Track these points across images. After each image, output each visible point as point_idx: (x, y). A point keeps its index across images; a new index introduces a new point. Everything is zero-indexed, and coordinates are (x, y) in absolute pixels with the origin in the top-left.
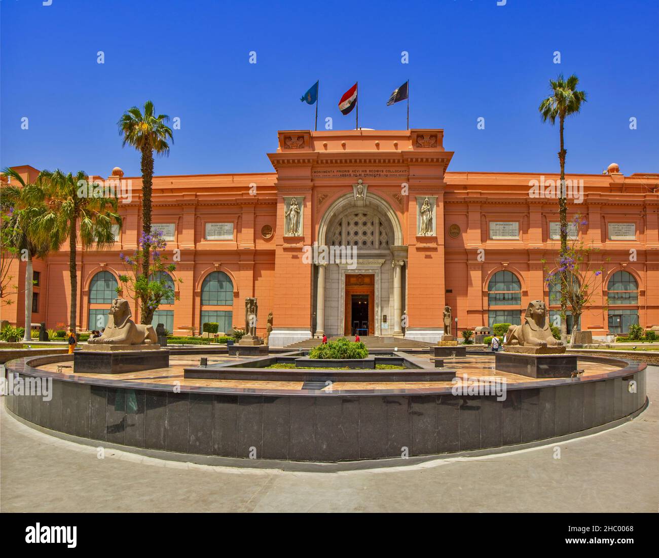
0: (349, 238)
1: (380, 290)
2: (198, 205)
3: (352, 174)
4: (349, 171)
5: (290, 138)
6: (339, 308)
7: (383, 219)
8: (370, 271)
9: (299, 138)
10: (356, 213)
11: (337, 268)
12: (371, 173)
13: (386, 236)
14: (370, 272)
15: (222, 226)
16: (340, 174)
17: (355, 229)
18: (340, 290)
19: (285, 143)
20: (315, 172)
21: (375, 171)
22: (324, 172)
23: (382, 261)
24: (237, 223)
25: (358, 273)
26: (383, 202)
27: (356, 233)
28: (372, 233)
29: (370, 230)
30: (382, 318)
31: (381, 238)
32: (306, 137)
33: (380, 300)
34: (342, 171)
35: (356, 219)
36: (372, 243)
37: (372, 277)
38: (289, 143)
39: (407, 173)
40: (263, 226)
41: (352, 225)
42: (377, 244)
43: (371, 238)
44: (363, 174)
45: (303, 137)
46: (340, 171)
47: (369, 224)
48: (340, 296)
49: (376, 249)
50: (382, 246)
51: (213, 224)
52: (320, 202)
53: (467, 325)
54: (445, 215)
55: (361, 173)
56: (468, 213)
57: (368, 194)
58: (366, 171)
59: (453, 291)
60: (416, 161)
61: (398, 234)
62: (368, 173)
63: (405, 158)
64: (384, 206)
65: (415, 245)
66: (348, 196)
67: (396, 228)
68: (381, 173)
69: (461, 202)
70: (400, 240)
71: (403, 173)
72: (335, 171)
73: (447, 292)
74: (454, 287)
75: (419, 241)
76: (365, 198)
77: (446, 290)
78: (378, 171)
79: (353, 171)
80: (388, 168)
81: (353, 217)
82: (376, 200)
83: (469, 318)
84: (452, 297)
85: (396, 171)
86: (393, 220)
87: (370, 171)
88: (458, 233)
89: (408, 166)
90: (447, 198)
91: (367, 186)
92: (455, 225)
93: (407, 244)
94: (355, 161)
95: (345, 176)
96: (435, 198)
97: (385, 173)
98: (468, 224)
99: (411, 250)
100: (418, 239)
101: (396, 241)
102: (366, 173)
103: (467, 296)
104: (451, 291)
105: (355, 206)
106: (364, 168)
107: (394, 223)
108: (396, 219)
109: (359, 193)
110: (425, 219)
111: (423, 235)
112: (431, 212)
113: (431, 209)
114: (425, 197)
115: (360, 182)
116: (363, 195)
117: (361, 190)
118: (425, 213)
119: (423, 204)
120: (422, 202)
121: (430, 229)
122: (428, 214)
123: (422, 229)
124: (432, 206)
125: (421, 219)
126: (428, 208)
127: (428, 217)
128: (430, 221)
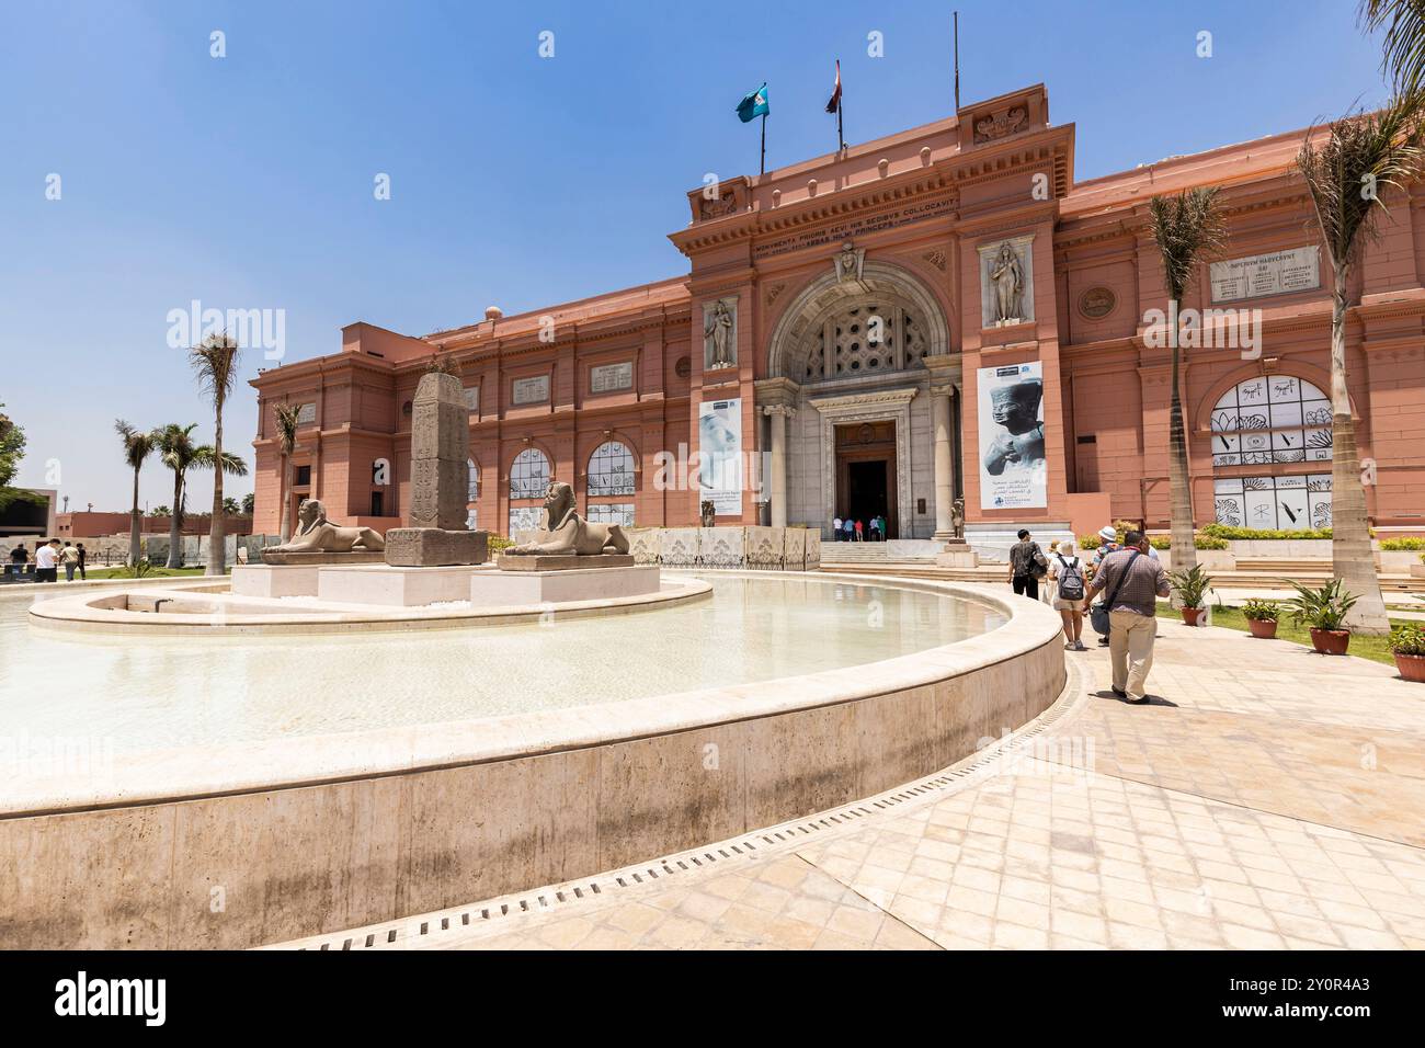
0: (840, 358)
1: (908, 449)
2: (579, 342)
3: (831, 238)
4: (824, 233)
5: (710, 201)
6: (823, 490)
7: (910, 311)
8: (886, 415)
9: (726, 195)
10: (853, 309)
11: (815, 417)
12: (872, 225)
13: (920, 343)
14: (887, 417)
15: (615, 368)
16: (805, 241)
17: (853, 339)
18: (823, 455)
19: (702, 211)
20: (758, 250)
21: (879, 219)
22: (776, 245)
23: (912, 391)
24: (639, 360)
25: (861, 422)
26: (902, 275)
27: (855, 347)
28: (890, 342)
29: (884, 336)
30: (916, 505)
31: (910, 347)
32: (737, 188)
33: (909, 469)
34: (812, 236)
35: (854, 320)
36: (890, 360)
37: (890, 427)
38: (708, 211)
39: (955, 205)
40: (677, 359)
41: (845, 334)
42: (900, 361)
43: (888, 351)
44: (853, 231)
45: (732, 193)
47: (881, 326)
48: (823, 467)
49: (897, 371)
50: (913, 363)
51: (601, 368)
52: (770, 301)
53: (1145, 516)
54: (1067, 272)
55: (849, 229)
56: (1136, 255)
57: (868, 267)
58: (860, 224)
59: (1098, 440)
60: (974, 172)
61: (938, 333)
62: (865, 225)
63: (945, 176)
64: (903, 283)
65: (979, 350)
66: (824, 279)
67: (933, 322)
68: (894, 220)
69: (1114, 234)
70: (943, 345)
71: (945, 207)
72: (797, 239)
73: (1079, 442)
74: (1101, 430)
75: (989, 339)
76: (860, 275)
77: (1079, 438)
78: (886, 217)
79: (832, 231)
80: (908, 206)
81: (848, 317)
82: (885, 276)
83: (1148, 498)
84: (1095, 451)
85: (928, 207)
86: (927, 307)
87: (868, 222)
88: (1109, 307)
89: (957, 190)
90: (1068, 235)
91: (862, 251)
92: (1098, 289)
93: (961, 351)
94: (835, 211)
95: (818, 243)
96: (1029, 239)
97: (902, 217)
98: (1136, 280)
99: (970, 360)
100: (985, 335)
101: (935, 348)
102: (860, 228)
103: (1141, 448)
104: (1092, 439)
105: (848, 296)
106: (856, 220)
107: (930, 313)
108: (933, 304)
109: (845, 270)
110: (1002, 291)
111: (998, 324)
112: (1019, 274)
113: (1019, 266)
114: (1001, 243)
115: (848, 246)
116: (856, 271)
117: (850, 263)
118: (1004, 279)
119: (997, 260)
120: (995, 255)
121: (1016, 311)
122: (1011, 277)
123: (996, 314)
124: (1021, 260)
125: (993, 293)
126: (1010, 265)
127: (1012, 285)
128: (1015, 291)
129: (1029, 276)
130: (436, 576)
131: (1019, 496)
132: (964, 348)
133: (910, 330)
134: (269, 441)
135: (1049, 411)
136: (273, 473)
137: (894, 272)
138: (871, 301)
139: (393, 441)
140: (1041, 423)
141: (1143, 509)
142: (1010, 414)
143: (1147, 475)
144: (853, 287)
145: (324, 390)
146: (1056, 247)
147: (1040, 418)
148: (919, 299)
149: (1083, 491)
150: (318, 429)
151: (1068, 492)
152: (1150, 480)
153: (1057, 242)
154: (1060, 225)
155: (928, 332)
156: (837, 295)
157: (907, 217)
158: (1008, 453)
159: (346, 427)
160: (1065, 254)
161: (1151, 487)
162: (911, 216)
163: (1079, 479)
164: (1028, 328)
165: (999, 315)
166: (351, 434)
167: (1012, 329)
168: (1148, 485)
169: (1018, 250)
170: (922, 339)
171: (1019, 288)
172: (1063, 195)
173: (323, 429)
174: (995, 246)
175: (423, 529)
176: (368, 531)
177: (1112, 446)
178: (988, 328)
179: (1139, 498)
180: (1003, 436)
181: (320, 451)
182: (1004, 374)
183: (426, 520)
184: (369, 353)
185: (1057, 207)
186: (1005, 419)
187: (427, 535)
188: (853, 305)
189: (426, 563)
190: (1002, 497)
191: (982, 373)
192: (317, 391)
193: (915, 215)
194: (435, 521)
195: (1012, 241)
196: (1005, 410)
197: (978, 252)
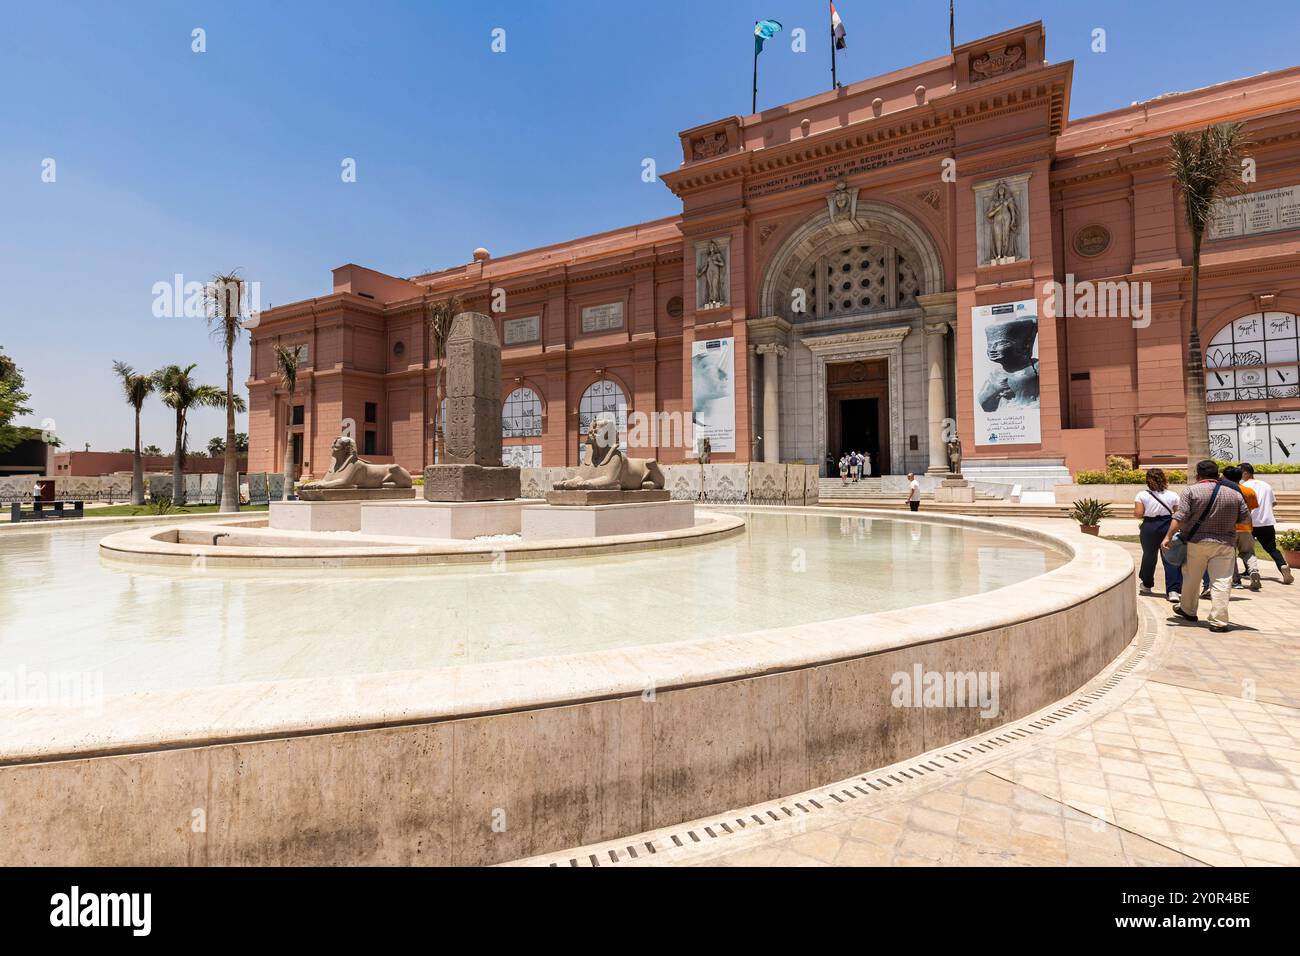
0: (832, 297)
1: (900, 387)
2: (568, 282)
3: (824, 177)
4: (817, 172)
5: (701, 140)
6: (815, 427)
7: (902, 250)
8: (878, 353)
9: (718, 135)
10: (846, 248)
11: (807, 356)
12: (866, 164)
13: (912, 281)
14: (879, 355)
15: (606, 308)
16: (798, 181)
17: (845, 278)
18: (815, 393)
19: (694, 151)
20: (750, 189)
21: (873, 159)
22: (768, 185)
23: (905, 329)
24: (628, 300)
25: (853, 360)
26: (895, 214)
27: (847, 286)
28: (882, 281)
29: (877, 275)
30: (908, 441)
31: (903, 286)
32: (730, 129)
33: (901, 406)
34: (805, 175)
35: (846, 260)
36: (882, 299)
37: (882, 365)
38: (700, 150)
39: (950, 143)
40: (669, 299)
41: (837, 273)
42: (892, 299)
43: (880, 290)
44: (847, 170)
45: (724, 133)
46: (799, 176)
47: (874, 266)
48: (815, 404)
49: (890, 309)
50: (906, 301)
51: (593, 308)
52: (763, 240)
53: (1138, 451)
54: (1062, 210)
55: (842, 169)
56: (1132, 193)
57: (861, 206)
58: (853, 163)
59: (1092, 376)
60: (970, 110)
61: (932, 271)
62: (858, 165)
63: (940, 114)
64: (896, 222)
65: (973, 288)
66: (818, 217)
67: (927, 261)
68: (888, 159)
69: (1110, 172)
70: (937, 284)
71: (941, 146)
72: (790, 178)
73: (1073, 378)
74: (1095, 366)
75: (983, 277)
76: (853, 216)
77: (1073, 375)
78: (880, 157)
79: (826, 170)
80: (902, 145)
81: (840, 256)
82: (879, 215)
83: (1142, 433)
84: (1089, 388)
85: (923, 146)
86: (921, 246)
87: (862, 161)
88: (1104, 245)
89: (952, 128)
90: (1065, 173)
91: (856, 191)
92: (1093, 227)
93: (955, 289)
94: (828, 150)
95: (810, 182)
96: (1023, 179)
97: (896, 156)
98: (1132, 218)
99: (964, 299)
100: (981, 273)
101: (929, 286)
102: (853, 167)
103: (1135, 385)
104: (1086, 376)
105: (841, 236)
106: (849, 159)
107: (923, 250)
108: (927, 242)
109: (838, 209)
110: (997, 229)
111: (994, 263)
112: (1014, 212)
113: (1015, 205)
114: (996, 182)
115: (841, 186)
116: (849, 211)
117: (844, 202)
118: (999, 217)
119: (992, 199)
120: (991, 194)
121: (1011, 249)
122: (1007, 216)
123: (991, 252)
124: (1017, 198)
125: (988, 231)
126: (1006, 204)
127: (1007, 223)
128: (1011, 230)
129: (1025, 214)
130: (477, 512)
131: (1013, 432)
132: (960, 285)
133: (903, 269)
134: (262, 382)
135: (1044, 350)
136: (267, 413)
137: (887, 211)
138: (864, 240)
139: (385, 381)
140: (1036, 360)
141: (1136, 444)
142: (1005, 352)
143: (1141, 411)
144: (846, 226)
145: (316, 331)
146: (1052, 185)
147: (1035, 355)
148: (913, 239)
149: (1075, 427)
150: (311, 369)
151: (1063, 428)
152: (1143, 416)
153: (1053, 180)
154: (1055, 164)
155: (921, 270)
156: (830, 234)
157: (901, 156)
158: (1002, 391)
159: (339, 367)
160: (1060, 192)
161: (1147, 422)
162: (905, 155)
163: (1074, 415)
164: (1025, 266)
165: (994, 254)
166: (343, 373)
167: (1008, 267)
168: (1142, 421)
169: (1014, 188)
170: (915, 277)
171: (1015, 228)
172: (1058, 133)
173: (316, 369)
174: (991, 184)
175: (463, 465)
176: (397, 468)
177: (1106, 383)
178: (983, 266)
179: (1132, 434)
180: (997, 373)
181: (314, 391)
182: (999, 312)
183: (464, 456)
184: (360, 294)
185: (1054, 144)
186: (1000, 357)
187: (466, 471)
188: (845, 244)
189: (466, 498)
190: (996, 433)
191: (976, 311)
192: (309, 332)
193: (909, 154)
194: (472, 457)
195: (1008, 179)
196: (1000, 348)
197: (974, 191)
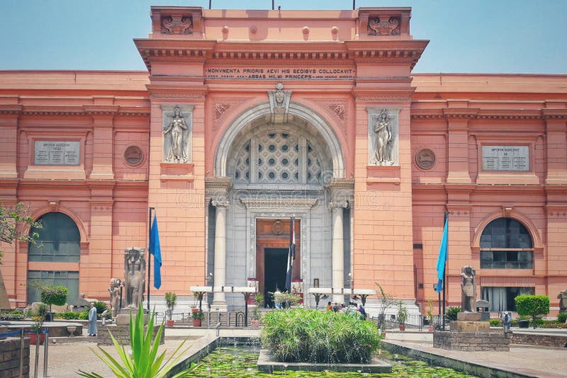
0: (261, 168)
1: (307, 242)
2: (23, 113)
3: (267, 76)
4: (262, 71)
5: (169, 18)
7: (313, 142)
8: (294, 215)
9: (184, 18)
10: (272, 132)
12: (296, 74)
13: (317, 166)
14: (294, 217)
15: (61, 145)
16: (248, 74)
17: (271, 155)
18: (248, 241)
19: (162, 25)
20: (209, 71)
21: (302, 71)
22: (224, 71)
23: (312, 201)
24: (86, 141)
25: (276, 219)
26: (315, 116)
27: (272, 162)
28: (297, 162)
29: (294, 157)
30: (312, 282)
31: (310, 169)
33: (307, 257)
34: (253, 71)
35: (273, 141)
36: (297, 175)
38: (168, 26)
39: (353, 74)
40: (127, 147)
41: (265, 150)
42: (304, 176)
43: (296, 168)
44: (284, 75)
45: (190, 17)
47: (292, 149)
48: (248, 251)
49: (302, 184)
50: (312, 180)
51: (47, 143)
52: (218, 115)
55: (280, 73)
56: (447, 132)
57: (292, 105)
58: (288, 71)
61: (338, 162)
62: (292, 73)
63: (350, 52)
64: (316, 122)
65: (365, 179)
66: (261, 107)
68: (312, 74)
69: (438, 116)
71: (347, 74)
72: (241, 70)
75: (372, 172)
76: (287, 111)
78: (307, 71)
79: (269, 71)
80: (322, 66)
81: (268, 138)
82: (304, 114)
85: (335, 71)
87: (294, 71)
88: (432, 162)
89: (355, 63)
91: (290, 93)
92: (427, 150)
93: (353, 178)
94: (272, 56)
95: (257, 77)
97: (318, 74)
98: (447, 148)
100: (370, 169)
101: (336, 173)
102: (288, 74)
106: (285, 67)
107: (333, 146)
108: (335, 141)
109: (277, 103)
110: (380, 141)
111: (378, 163)
112: (390, 131)
113: (391, 127)
116: (284, 107)
117: (282, 99)
118: (382, 133)
119: (378, 120)
120: (377, 116)
121: (388, 156)
122: (386, 133)
123: (376, 156)
124: (392, 122)
125: (374, 141)
126: (386, 125)
127: (386, 138)
129: (397, 134)
132: (356, 176)
133: (311, 156)
137: (310, 113)
138: (286, 129)
144: (279, 117)
146: (413, 117)
148: (326, 137)
157: (321, 75)
162: (324, 75)
164: (396, 169)
165: (378, 157)
167: (386, 168)
170: (319, 163)
171: (390, 142)
178: (371, 165)
188: (272, 130)
193: (326, 75)
197: (367, 112)
